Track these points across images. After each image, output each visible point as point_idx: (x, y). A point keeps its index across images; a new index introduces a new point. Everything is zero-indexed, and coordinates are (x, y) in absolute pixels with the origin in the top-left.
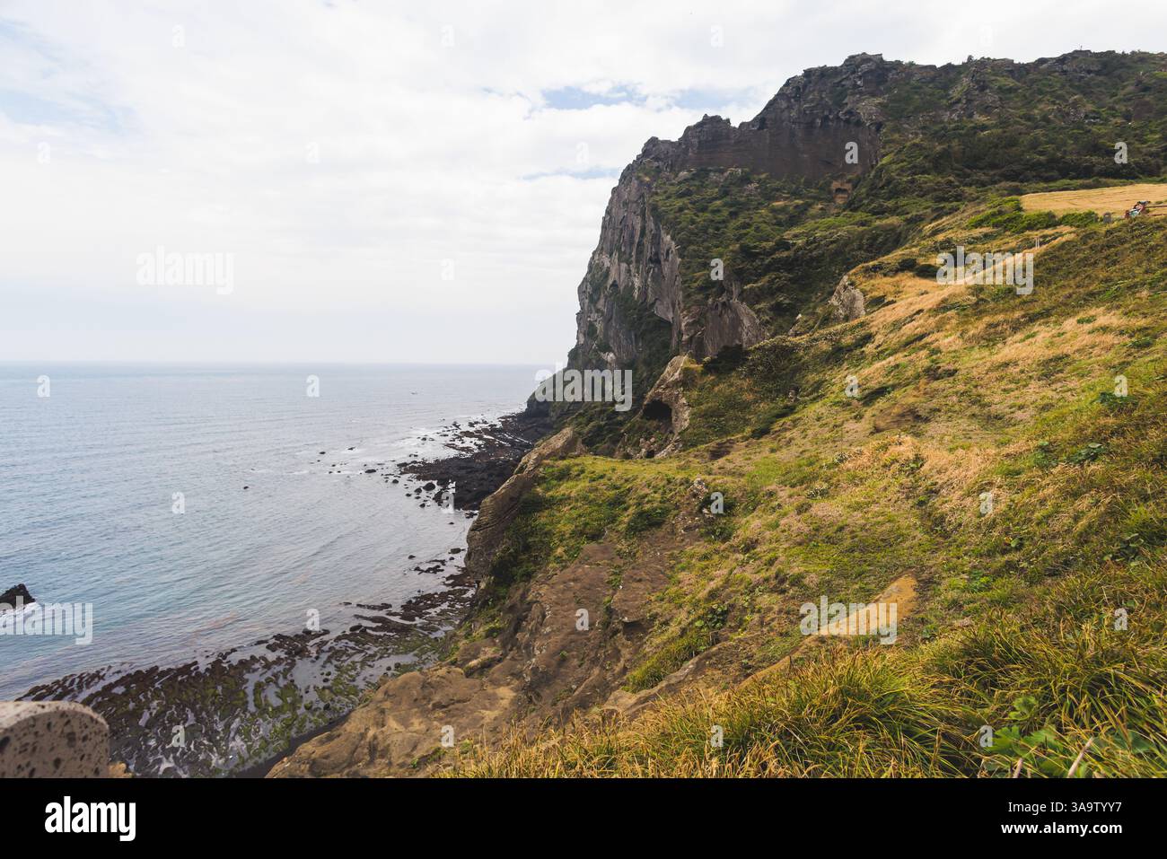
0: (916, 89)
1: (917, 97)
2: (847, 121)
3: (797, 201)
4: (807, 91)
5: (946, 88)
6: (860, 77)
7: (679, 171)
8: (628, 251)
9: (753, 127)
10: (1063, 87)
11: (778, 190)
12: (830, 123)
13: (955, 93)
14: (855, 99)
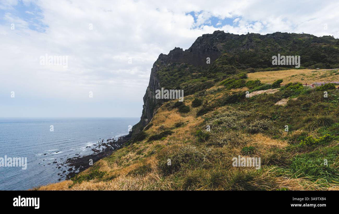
0: (234, 41)
1: (233, 43)
2: (214, 50)
3: (199, 73)
4: (203, 41)
5: (242, 41)
6: (218, 37)
7: (168, 64)
8: (152, 88)
9: (189, 51)
10: (274, 42)
11: (195, 70)
12: (210, 50)
13: (244, 42)
14: (216, 43)
